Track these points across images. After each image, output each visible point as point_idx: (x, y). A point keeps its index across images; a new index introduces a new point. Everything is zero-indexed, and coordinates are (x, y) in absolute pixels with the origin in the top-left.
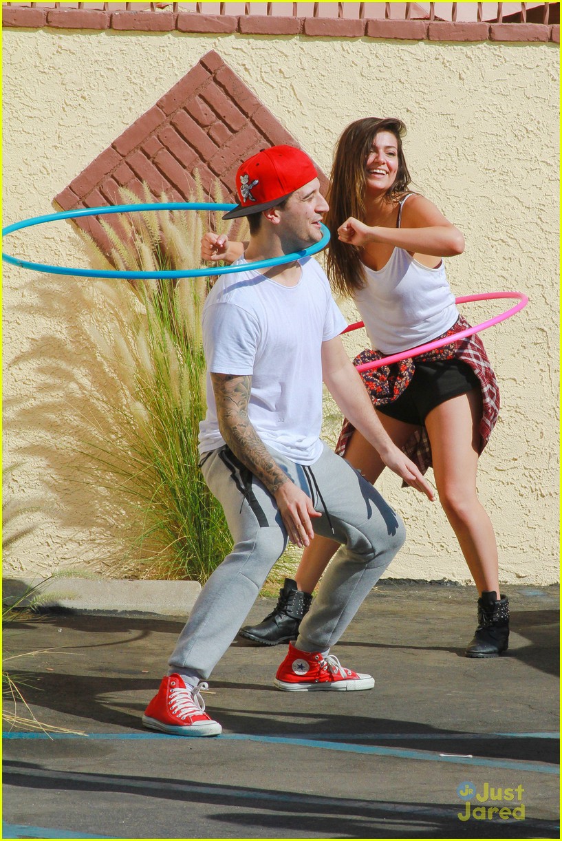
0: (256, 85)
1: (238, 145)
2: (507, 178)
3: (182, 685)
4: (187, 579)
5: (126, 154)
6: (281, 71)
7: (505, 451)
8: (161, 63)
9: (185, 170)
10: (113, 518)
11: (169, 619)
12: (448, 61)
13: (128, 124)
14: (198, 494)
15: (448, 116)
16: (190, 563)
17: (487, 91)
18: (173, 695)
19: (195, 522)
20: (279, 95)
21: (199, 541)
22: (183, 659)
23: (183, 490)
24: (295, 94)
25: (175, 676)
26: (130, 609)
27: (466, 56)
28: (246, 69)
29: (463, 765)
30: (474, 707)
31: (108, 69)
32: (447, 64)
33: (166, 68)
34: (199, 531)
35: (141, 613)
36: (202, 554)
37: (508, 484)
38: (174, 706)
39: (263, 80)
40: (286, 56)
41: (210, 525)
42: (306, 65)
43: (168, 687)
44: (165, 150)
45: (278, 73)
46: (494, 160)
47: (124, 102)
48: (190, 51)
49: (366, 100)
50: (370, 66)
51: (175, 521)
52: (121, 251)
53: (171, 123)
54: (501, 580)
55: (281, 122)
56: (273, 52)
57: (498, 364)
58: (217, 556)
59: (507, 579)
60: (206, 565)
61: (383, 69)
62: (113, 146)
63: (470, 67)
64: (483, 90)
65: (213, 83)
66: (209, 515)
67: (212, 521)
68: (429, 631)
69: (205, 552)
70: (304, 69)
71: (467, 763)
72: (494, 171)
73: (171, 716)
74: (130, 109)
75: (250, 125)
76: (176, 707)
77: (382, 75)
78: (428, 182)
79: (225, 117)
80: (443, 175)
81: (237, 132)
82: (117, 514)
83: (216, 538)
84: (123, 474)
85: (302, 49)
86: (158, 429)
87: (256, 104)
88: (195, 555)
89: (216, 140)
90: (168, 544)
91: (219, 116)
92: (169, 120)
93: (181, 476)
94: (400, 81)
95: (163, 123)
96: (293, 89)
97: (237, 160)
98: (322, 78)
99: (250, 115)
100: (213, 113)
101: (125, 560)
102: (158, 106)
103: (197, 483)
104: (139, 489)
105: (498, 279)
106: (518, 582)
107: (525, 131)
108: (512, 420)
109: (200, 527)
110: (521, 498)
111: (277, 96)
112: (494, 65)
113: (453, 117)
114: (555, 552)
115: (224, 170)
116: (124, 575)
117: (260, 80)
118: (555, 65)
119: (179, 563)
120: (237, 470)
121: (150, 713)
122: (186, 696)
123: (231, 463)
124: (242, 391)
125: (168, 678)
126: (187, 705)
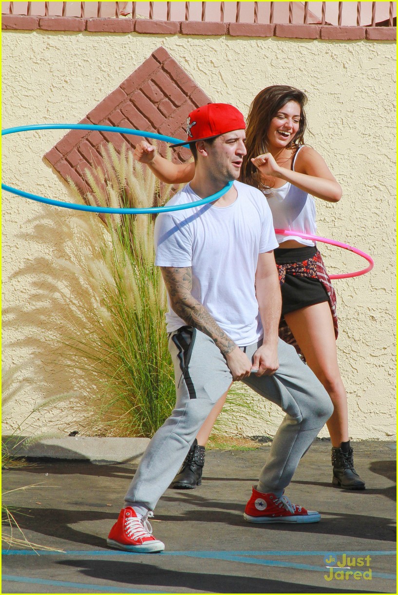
0: (193, 72)
1: (180, 116)
2: (379, 140)
3: (134, 515)
4: (142, 436)
5: (97, 123)
6: (212, 62)
7: (377, 342)
8: (124, 56)
10: (87, 391)
12: (335, 55)
13: (98, 101)
14: (150, 373)
15: (335, 95)
16: (144, 425)
17: (364, 76)
18: (128, 522)
19: (148, 395)
20: (211, 79)
21: (151, 408)
22: (133, 495)
23: (138, 371)
24: (222, 79)
25: (129, 509)
26: (99, 459)
27: (349, 51)
28: (186, 61)
31: (84, 60)
32: (335, 57)
33: (127, 60)
34: (151, 401)
35: (107, 461)
36: (152, 418)
37: (380, 367)
38: (129, 531)
39: (199, 68)
40: (216, 51)
41: (159, 396)
42: (230, 58)
43: (124, 517)
44: (126, 120)
45: (210, 63)
46: (370, 128)
47: (96, 85)
48: (144, 47)
50: (277, 58)
51: (133, 393)
53: (131, 100)
54: (375, 438)
56: (206, 48)
57: (372, 278)
59: (379, 437)
60: (156, 426)
61: (287, 60)
62: (88, 117)
63: (351, 59)
64: (361, 76)
65: (162, 71)
66: (158, 390)
67: (160, 394)
68: (321, 475)
69: (155, 417)
70: (229, 61)
72: (370, 136)
73: (127, 538)
74: (100, 90)
75: (189, 101)
76: (131, 532)
77: (286, 65)
78: (320, 144)
79: (170, 96)
80: (331, 138)
81: (179, 106)
82: (90, 389)
83: (163, 407)
84: (94, 359)
85: (227, 45)
86: (120, 326)
87: (194, 87)
88: (147, 419)
89: (164, 113)
90: (128, 411)
91: (166, 95)
92: (129, 98)
93: (137, 360)
94: (300, 70)
95: (124, 100)
96: (221, 75)
97: (179, 127)
98: (242, 67)
99: (189, 94)
100: (162, 93)
101: (95, 423)
102: (121, 88)
103: (149, 365)
104: (106, 370)
105: (372, 215)
106: (387, 439)
107: (392, 106)
108: (383, 319)
109: (152, 398)
110: (389, 377)
111: (209, 80)
112: (369, 58)
113: (339, 96)
115: (170, 134)
116: (95, 434)
117: (197, 69)
119: (136, 425)
120: (183, 351)
121: (111, 536)
122: (138, 523)
123: (179, 345)
124: (188, 280)
125: (124, 510)
126: (138, 530)
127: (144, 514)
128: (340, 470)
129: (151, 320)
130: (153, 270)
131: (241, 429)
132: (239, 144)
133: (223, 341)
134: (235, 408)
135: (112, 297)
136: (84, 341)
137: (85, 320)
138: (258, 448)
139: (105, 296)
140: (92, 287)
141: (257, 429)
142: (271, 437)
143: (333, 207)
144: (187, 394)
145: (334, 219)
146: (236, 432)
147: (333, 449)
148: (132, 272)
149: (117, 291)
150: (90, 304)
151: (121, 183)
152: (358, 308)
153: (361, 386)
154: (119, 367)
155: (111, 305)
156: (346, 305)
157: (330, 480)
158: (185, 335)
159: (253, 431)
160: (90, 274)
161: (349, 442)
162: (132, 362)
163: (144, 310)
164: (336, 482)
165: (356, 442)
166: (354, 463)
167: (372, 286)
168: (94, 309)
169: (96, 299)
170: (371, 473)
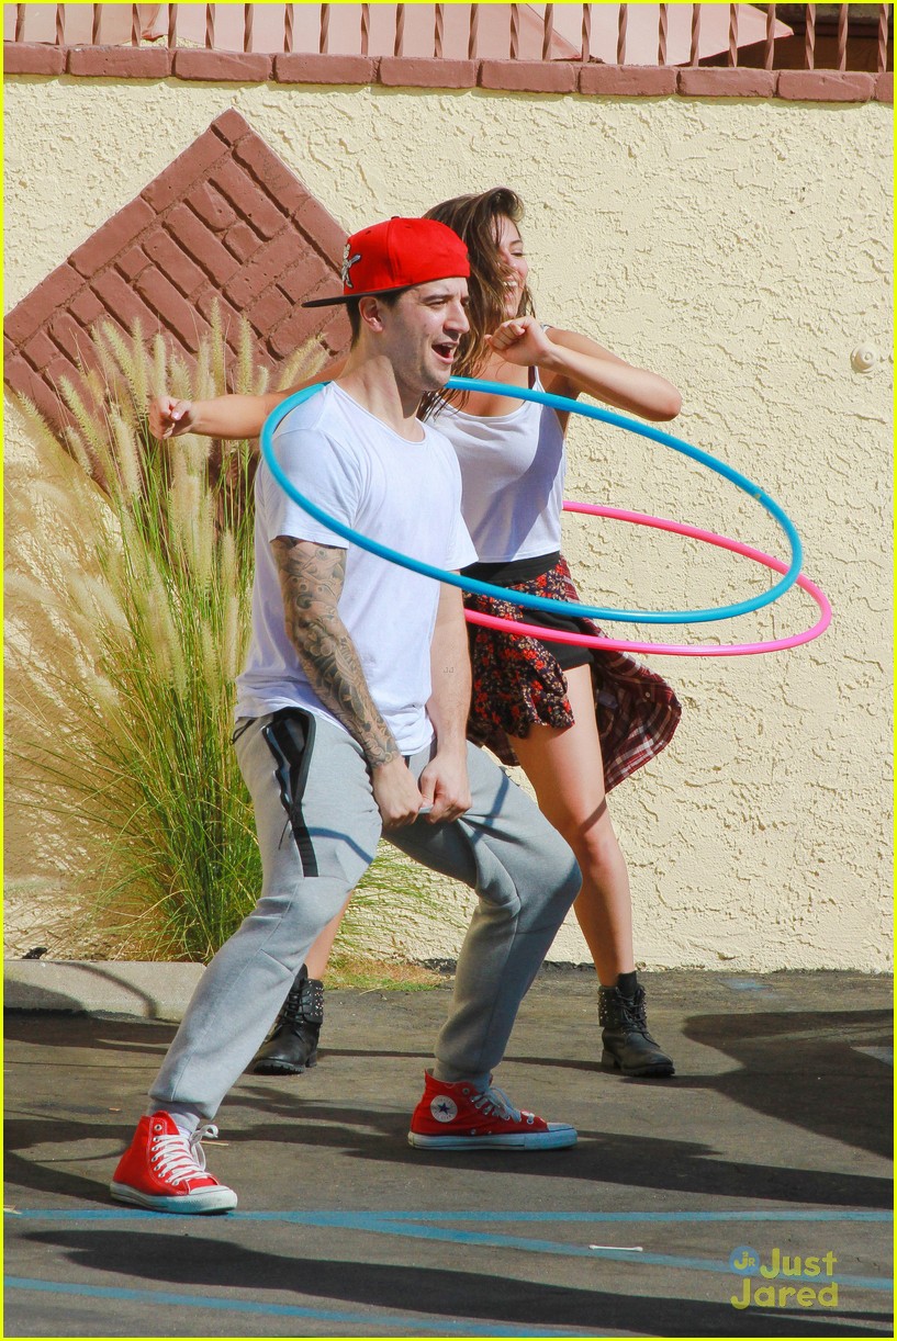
0: (301, 164)
1: (271, 260)
2: (706, 315)
3: (173, 1130)
4: (185, 959)
5: (89, 274)
6: (342, 143)
7: (700, 755)
8: (149, 129)
9: (186, 301)
10: (66, 861)
12: (611, 128)
13: (94, 226)
14: (203, 819)
15: (611, 215)
16: (191, 934)
17: (674, 175)
18: (158, 1146)
19: (198, 867)
20: (339, 180)
21: (205, 898)
22: (170, 1088)
23: (178, 816)
24: (364, 179)
25: (160, 1115)
27: (641, 119)
28: (285, 140)
29: (628, 1263)
31: (63, 138)
32: (610, 132)
33: (156, 137)
34: (205, 882)
35: (110, 1015)
36: (209, 919)
37: (706, 809)
38: (160, 1165)
39: (313, 156)
40: (350, 118)
41: (223, 872)
42: (382, 133)
43: (150, 1134)
44: (154, 268)
45: (337, 145)
46: (686, 286)
47: (88, 191)
48: (194, 109)
50: (485, 134)
51: (166, 865)
52: (85, 430)
53: (164, 225)
54: (695, 964)
55: (341, 224)
56: (328, 112)
59: (705, 962)
60: (216, 937)
61: (506, 139)
62: (70, 262)
63: (646, 137)
64: (667, 174)
65: (232, 161)
66: (221, 857)
67: (226, 866)
68: (577, 1046)
69: (214, 916)
70: (378, 139)
71: (634, 1259)
72: (685, 304)
73: (156, 1181)
74: (98, 202)
75: (292, 228)
76: (164, 1166)
77: (505, 149)
78: (576, 320)
79: (250, 215)
80: (602, 309)
81: (270, 239)
82: (73, 855)
83: (233, 895)
84: (82, 790)
85: (376, 107)
86: (140, 718)
87: (301, 196)
88: (198, 921)
89: (237, 252)
90: (155, 903)
91: (240, 214)
92: (161, 219)
93: (176, 793)
94: (534, 159)
95: (151, 225)
96: (361, 171)
97: (270, 284)
98: (407, 153)
99: (291, 213)
100: (232, 210)
101: (84, 929)
102: (143, 197)
103: (201, 803)
104: (108, 813)
105: (690, 477)
106: (721, 967)
107: (734, 240)
108: (714, 704)
109: (207, 875)
110: (726, 831)
111: (336, 182)
112: (685, 135)
113: (619, 216)
114: (781, 919)
115: (249, 300)
116: (84, 953)
117: (309, 157)
118: (784, 135)
119: (173, 934)
120: (288, 764)
121: (121, 1177)
122: (179, 1147)
123: (280, 751)
125: (148, 1119)
126: (182, 1162)
127: (193, 1129)
128: (618, 1035)
129: (208, 706)
130: (210, 595)
131: (401, 943)
132: (454, 310)
133: (381, 734)
134: (390, 898)
135: (120, 655)
136: (60, 751)
137: (61, 704)
138: (438, 986)
139: (106, 653)
140: (78, 632)
141: (437, 943)
143: (606, 459)
144: (296, 865)
145: (607, 486)
146: (392, 950)
147: (601, 990)
148: (164, 600)
149: (131, 641)
150: (74, 669)
151: (138, 406)
153: (664, 850)
154: (136, 808)
155: (118, 671)
157: (597, 1056)
158: (291, 728)
159: (430, 948)
160: (73, 603)
161: (636, 973)
162: (165, 797)
163: (192, 683)
164: (611, 1062)
165: (655, 974)
166: (648, 1019)
167: (689, 633)
168: (83, 679)
169: (85, 659)
170: (687, 1041)
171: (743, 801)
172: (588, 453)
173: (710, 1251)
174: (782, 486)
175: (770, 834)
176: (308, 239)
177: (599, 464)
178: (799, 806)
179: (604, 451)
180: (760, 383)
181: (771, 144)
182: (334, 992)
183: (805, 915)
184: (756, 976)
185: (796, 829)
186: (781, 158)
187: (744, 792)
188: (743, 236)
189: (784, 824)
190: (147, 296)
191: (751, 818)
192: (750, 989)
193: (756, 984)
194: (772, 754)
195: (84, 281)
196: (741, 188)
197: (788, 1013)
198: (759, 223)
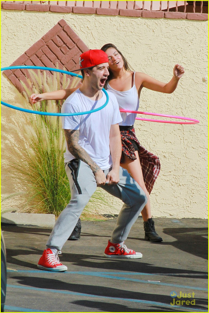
0: (78, 32)
1: (71, 54)
2: (170, 68)
3: (51, 253)
4: (49, 213)
5: (29, 56)
6: (88, 27)
7: (166, 169)
8: (44, 23)
9: (51, 63)
10: (22, 190)
11: (43, 228)
12: (149, 25)
13: (31, 45)
14: (53, 181)
15: (149, 45)
16: (50, 207)
17: (163, 36)
18: (48, 256)
19: (52, 192)
20: (87, 36)
21: (53, 199)
23: (48, 181)
24: (93, 36)
25: (48, 249)
26: (28, 224)
27: (156, 23)
28: (75, 26)
29: (157, 285)
30: (159, 263)
31: (24, 25)
32: (149, 26)
33: (45, 25)
34: (53, 196)
35: (32, 226)
36: (54, 204)
37: (167, 181)
38: (49, 261)
39: (81, 30)
40: (90, 22)
41: (58, 193)
42: (97, 25)
43: (46, 254)
44: (44, 55)
45: (86, 28)
46: (165, 62)
47: (30, 37)
48: (54, 19)
49: (119, 39)
50: (120, 26)
51: (45, 192)
52: (27, 92)
53: (47, 45)
54: (164, 216)
55: (87, 46)
56: (85, 20)
57: (165, 137)
58: (60, 205)
59: (166, 216)
60: (56, 208)
61: (125, 27)
62: (25, 53)
63: (157, 27)
64: (161, 36)
65: (63, 31)
66: (57, 190)
67: (58, 192)
68: (139, 235)
69: (55, 204)
70: (96, 27)
71: (158, 284)
72: (165, 66)
73: (48, 264)
74: (32, 40)
75: (76, 46)
76: (50, 261)
77: (125, 30)
78: (140, 69)
79: (66, 43)
80: (146, 67)
81: (71, 49)
82: (23, 189)
83: (60, 199)
84: (25, 174)
85: (95, 19)
86: (39, 158)
87: (78, 39)
88: (52, 204)
89: (63, 52)
90: (42, 200)
91: (64, 43)
92: (46, 44)
93: (47, 175)
94: (131, 32)
95: (44, 45)
96: (92, 34)
97: (71, 59)
98: (102, 30)
99: (76, 43)
100: (62, 42)
101: (25, 206)
102: (42, 39)
103: (53, 178)
104: (31, 180)
105: (165, 105)
106: (170, 217)
107: (176, 51)
108: (170, 157)
109: (54, 194)
110: (172, 186)
111: (86, 36)
112: (166, 27)
113: (150, 45)
114: (184, 206)
115: (66, 63)
116: (25, 211)
117: (80, 30)
118: (188, 28)
119: (46, 207)
120: (74, 171)
121: (40, 263)
122: (53, 257)
123: (72, 169)
124: (77, 136)
125: (46, 250)
126: (54, 260)
127: (56, 252)
128: (149, 233)
129: (55, 155)
130: (56, 130)
131: (98, 210)
132: (105, 70)
133: (94, 166)
134: (95, 200)
135: (35, 143)
136: (21, 165)
137: (21, 154)
138: (106, 220)
139: (32, 143)
140: (26, 138)
141: (106, 211)
142: (113, 215)
143: (146, 101)
144: (77, 192)
145: (146, 107)
146: (96, 212)
147: (144, 223)
148: (45, 131)
149: (38, 140)
150: (24, 146)
151: (40, 87)
152: (157, 151)
153: (158, 190)
154: (38, 178)
155: (34, 147)
156: (151, 150)
158: (74, 164)
159: (104, 212)
160: (24, 131)
161: (152, 218)
162: (45, 176)
163: (51, 150)
164: (147, 238)
165: (155, 218)
166: (155, 229)
167: (164, 141)
168: (26, 149)
169: (27, 144)
170: (164, 234)
171: (176, 179)
172: (142, 99)
173: (175, 282)
174: (186, 108)
175: (182, 187)
176: (80, 49)
177: (145, 102)
178: (189, 181)
179: (146, 99)
180: (182, 84)
181: (185, 30)
182: (83, 221)
183: (189, 206)
184: (178, 219)
185: (188, 186)
186: (187, 33)
187: (176, 177)
188: (178, 51)
189: (185, 185)
190: (43, 61)
191: (178, 183)
192: (177, 222)
193: (178, 221)
194: (183, 169)
195: (28, 58)
196: (178, 39)
197: (186, 228)
198: (182, 48)
